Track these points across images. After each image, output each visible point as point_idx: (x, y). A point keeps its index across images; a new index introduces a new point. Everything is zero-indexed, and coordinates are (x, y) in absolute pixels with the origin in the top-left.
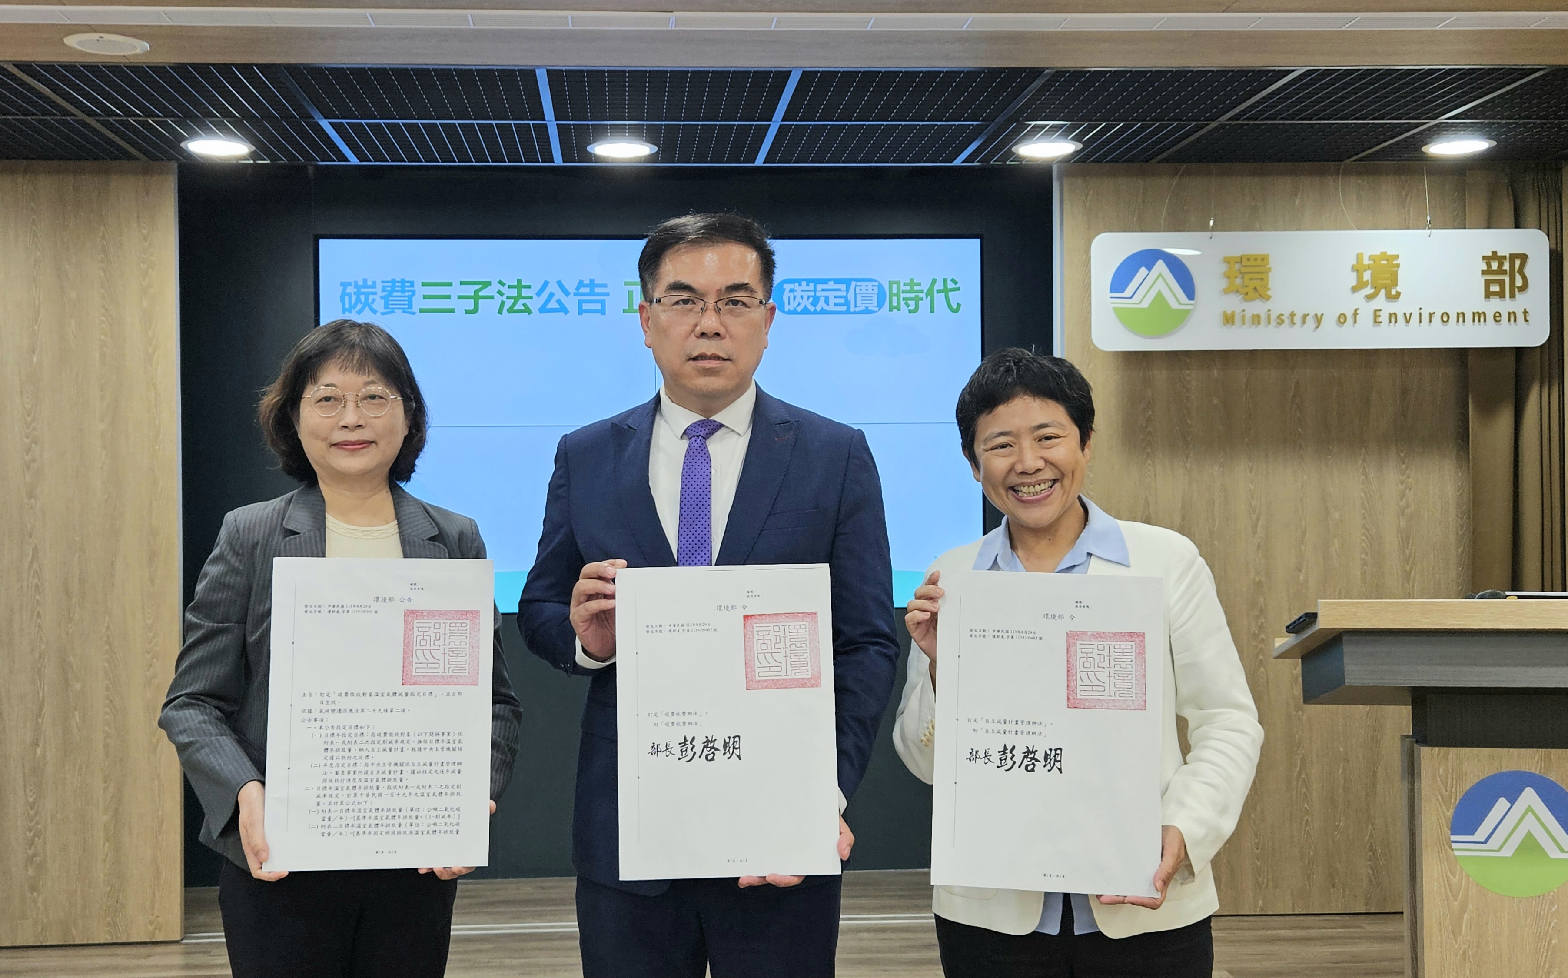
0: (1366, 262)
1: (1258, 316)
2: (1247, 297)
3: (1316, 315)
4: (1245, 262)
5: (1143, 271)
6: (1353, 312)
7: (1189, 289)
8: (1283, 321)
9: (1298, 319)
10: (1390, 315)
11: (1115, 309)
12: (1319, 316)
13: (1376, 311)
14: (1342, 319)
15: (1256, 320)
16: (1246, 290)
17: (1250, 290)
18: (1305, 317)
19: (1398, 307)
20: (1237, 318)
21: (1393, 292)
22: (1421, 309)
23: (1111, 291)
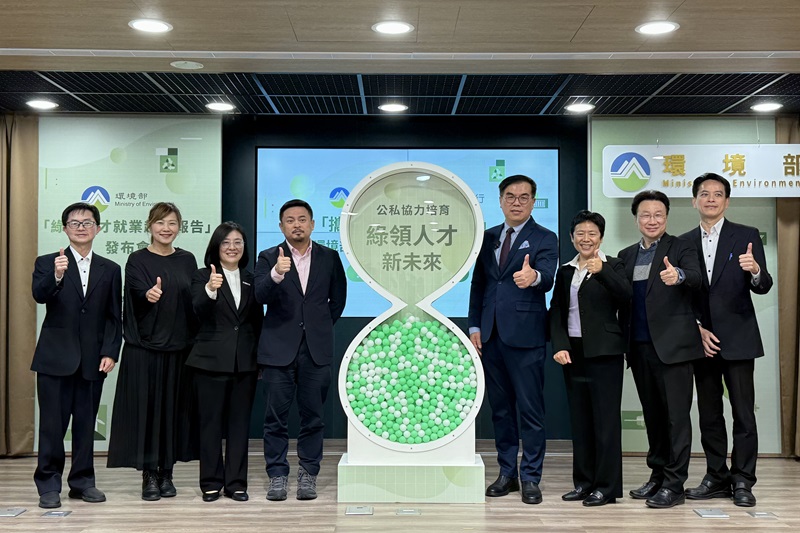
0: (730, 158)
2: (674, 174)
4: (673, 158)
5: (626, 162)
7: (647, 170)
10: (741, 182)
11: (613, 179)
15: (678, 184)
17: (675, 171)
20: (670, 183)
21: (742, 172)
22: (755, 180)
23: (612, 171)
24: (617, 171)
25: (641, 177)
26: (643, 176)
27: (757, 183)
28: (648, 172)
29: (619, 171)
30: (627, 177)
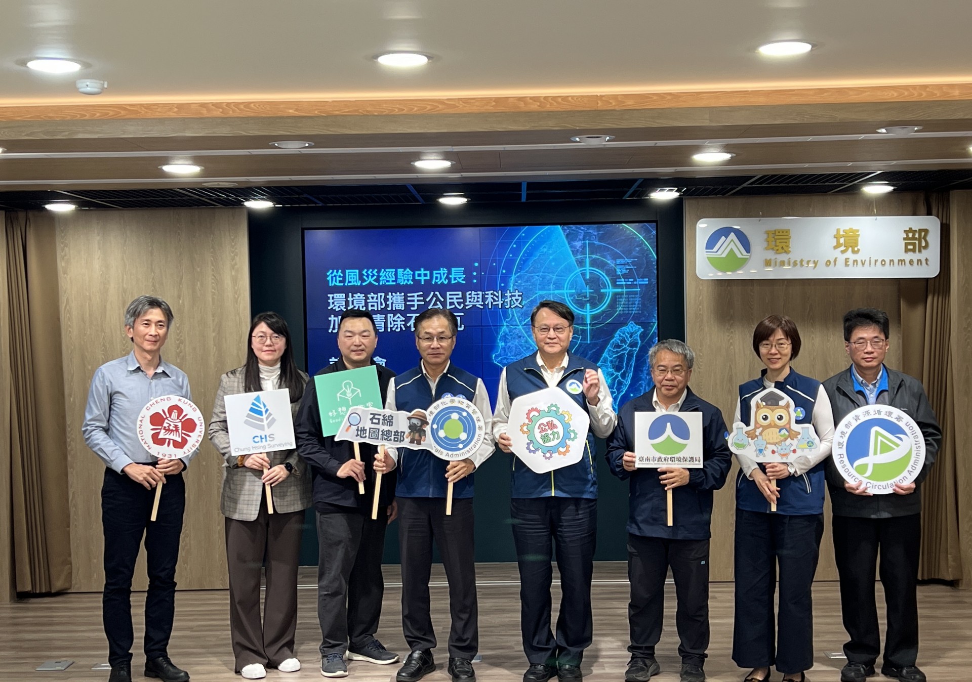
0: (842, 233)
1: (784, 261)
3: (814, 261)
4: (777, 234)
5: (723, 238)
6: (834, 259)
7: (747, 247)
8: (797, 264)
9: (804, 263)
11: (708, 258)
12: (816, 261)
13: (846, 259)
16: (777, 248)
17: (780, 248)
18: (808, 262)
19: (858, 257)
23: (706, 249)
24: (712, 249)
25: (739, 256)
26: (742, 255)
27: (873, 262)
28: (748, 249)
29: (715, 249)
30: (724, 255)
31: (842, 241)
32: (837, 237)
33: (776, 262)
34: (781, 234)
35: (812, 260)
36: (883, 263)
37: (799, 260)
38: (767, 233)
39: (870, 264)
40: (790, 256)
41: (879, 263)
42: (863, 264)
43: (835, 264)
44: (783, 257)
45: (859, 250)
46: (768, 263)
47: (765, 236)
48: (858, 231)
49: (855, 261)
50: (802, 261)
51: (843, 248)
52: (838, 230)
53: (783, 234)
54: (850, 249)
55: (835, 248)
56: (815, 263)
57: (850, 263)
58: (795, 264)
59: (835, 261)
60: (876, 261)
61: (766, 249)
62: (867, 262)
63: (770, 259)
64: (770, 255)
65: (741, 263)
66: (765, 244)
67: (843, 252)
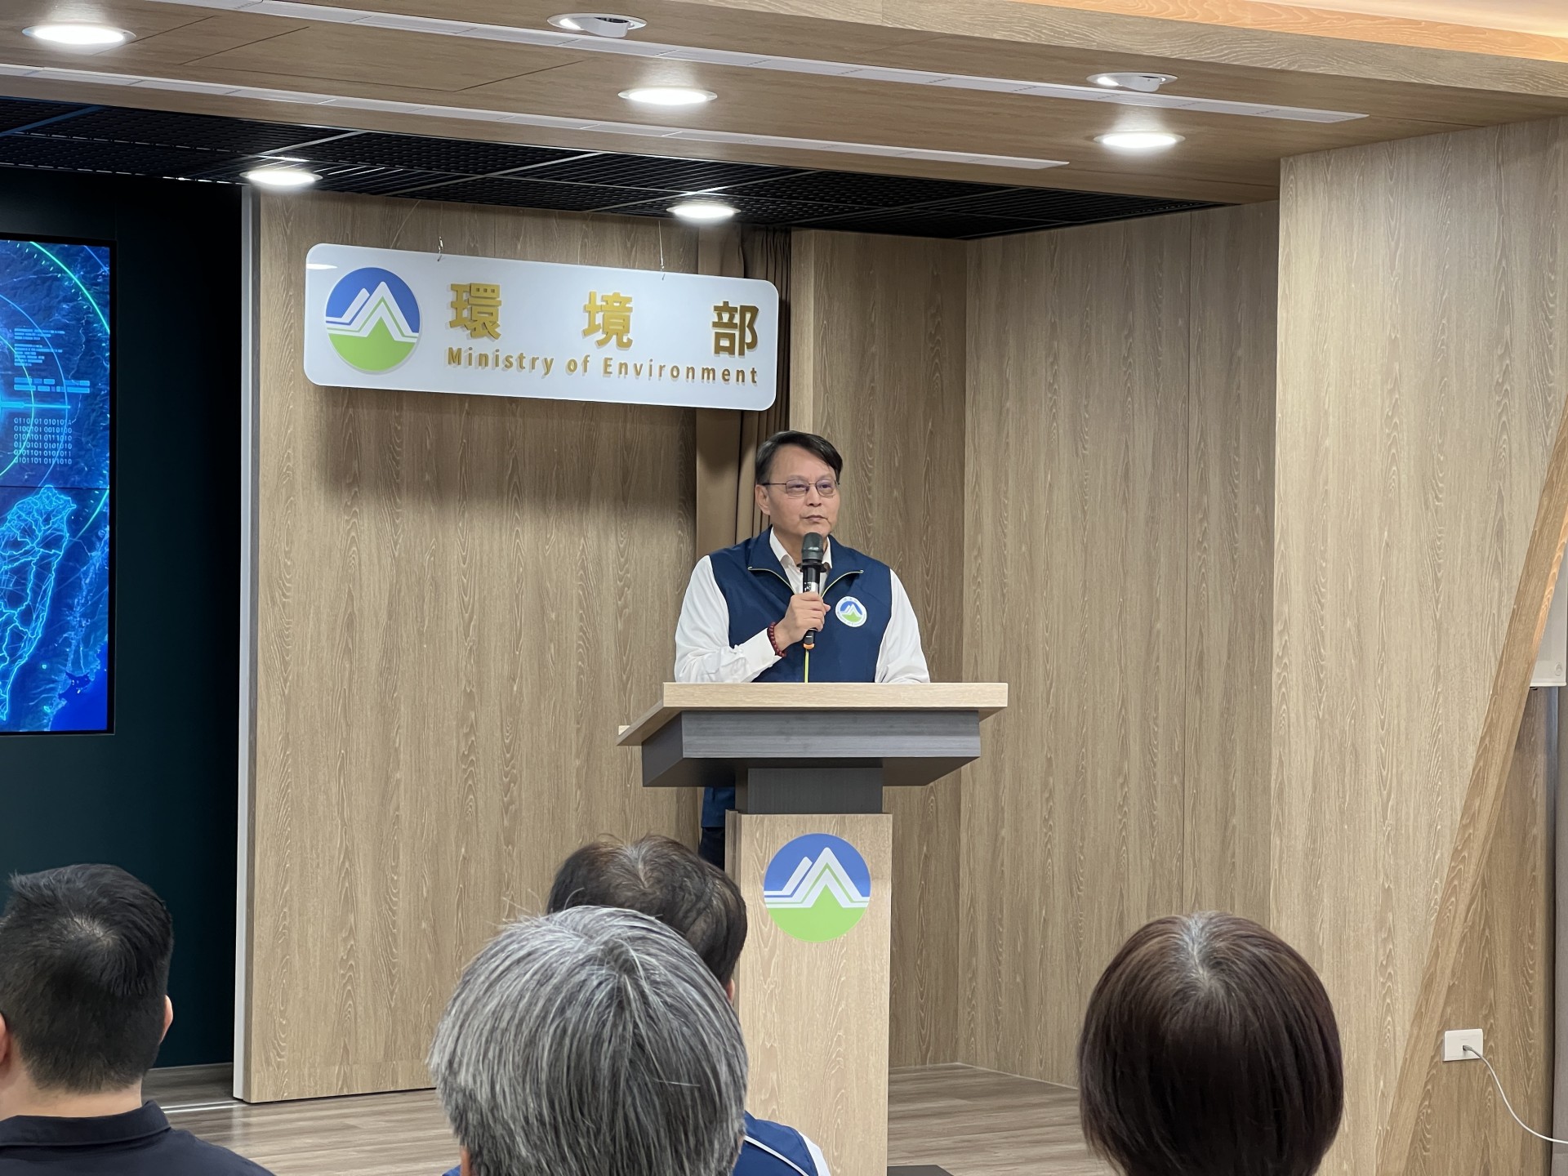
0: (599, 303)
1: (486, 357)
2: (474, 333)
3: (546, 359)
4: (474, 293)
5: (364, 293)
6: (583, 359)
7: (414, 319)
8: (511, 364)
9: (526, 363)
10: (621, 365)
11: (330, 335)
12: (549, 360)
13: (606, 360)
14: (572, 366)
15: (483, 360)
16: (475, 325)
17: (478, 325)
18: (534, 360)
19: (627, 357)
20: (464, 356)
21: (625, 340)
22: (651, 360)
23: (328, 315)
24: (341, 316)
25: (397, 337)
26: (403, 335)
27: (656, 371)
28: (415, 325)
29: (346, 318)
30: (365, 334)
31: (599, 319)
32: (590, 311)
33: (470, 355)
34: (482, 293)
35: (542, 358)
36: (675, 374)
37: (515, 356)
38: (455, 288)
39: (651, 375)
40: (496, 344)
41: (667, 371)
42: (638, 373)
43: (585, 370)
44: (483, 345)
45: (630, 342)
46: (454, 357)
47: (451, 296)
48: (629, 300)
49: (623, 366)
50: (521, 357)
51: (600, 336)
52: (592, 297)
53: (485, 295)
54: (614, 337)
55: (586, 333)
56: (548, 365)
57: (614, 369)
58: (509, 364)
59: (586, 362)
60: (661, 368)
61: (452, 324)
62: (645, 371)
63: (459, 350)
64: (460, 339)
65: (400, 353)
66: (450, 315)
67: (601, 343)
